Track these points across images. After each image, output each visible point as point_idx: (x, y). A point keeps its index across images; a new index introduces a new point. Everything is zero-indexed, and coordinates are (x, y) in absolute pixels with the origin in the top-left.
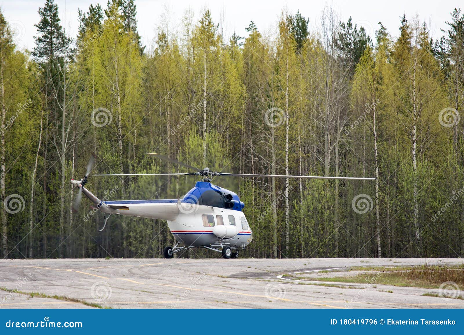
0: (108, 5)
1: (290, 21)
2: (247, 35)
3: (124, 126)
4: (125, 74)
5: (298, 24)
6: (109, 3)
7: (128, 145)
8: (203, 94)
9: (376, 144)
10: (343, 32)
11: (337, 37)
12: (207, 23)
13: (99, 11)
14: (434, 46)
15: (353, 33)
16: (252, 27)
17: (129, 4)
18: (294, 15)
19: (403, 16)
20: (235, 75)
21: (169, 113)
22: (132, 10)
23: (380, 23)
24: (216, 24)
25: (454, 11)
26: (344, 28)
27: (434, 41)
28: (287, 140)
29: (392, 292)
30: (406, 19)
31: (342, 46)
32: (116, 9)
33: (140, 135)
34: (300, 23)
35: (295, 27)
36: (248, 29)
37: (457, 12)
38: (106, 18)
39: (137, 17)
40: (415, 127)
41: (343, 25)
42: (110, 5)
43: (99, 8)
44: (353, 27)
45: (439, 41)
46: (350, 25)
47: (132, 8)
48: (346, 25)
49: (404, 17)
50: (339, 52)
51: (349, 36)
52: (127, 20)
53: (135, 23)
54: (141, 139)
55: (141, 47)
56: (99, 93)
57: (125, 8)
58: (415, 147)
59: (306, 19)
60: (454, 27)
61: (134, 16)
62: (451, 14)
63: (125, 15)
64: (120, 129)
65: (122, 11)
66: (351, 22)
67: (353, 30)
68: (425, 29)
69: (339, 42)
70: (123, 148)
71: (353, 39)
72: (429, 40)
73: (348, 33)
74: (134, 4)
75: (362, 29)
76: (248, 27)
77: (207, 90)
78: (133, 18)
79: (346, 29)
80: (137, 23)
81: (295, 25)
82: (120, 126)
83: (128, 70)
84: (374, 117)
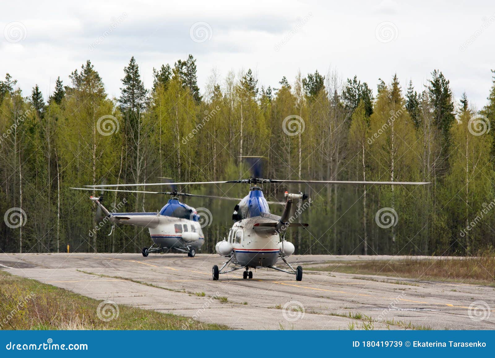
0: (175, 66)
1: (311, 78)
2: (280, 87)
3: (182, 158)
4: (183, 120)
5: (316, 80)
6: (176, 64)
7: (185, 171)
8: (240, 135)
9: (364, 173)
10: (350, 87)
11: (345, 90)
12: (249, 79)
13: (168, 69)
14: (417, 97)
15: (357, 87)
16: (284, 81)
17: (191, 65)
18: (313, 73)
19: (394, 75)
20: (263, 121)
21: (215, 148)
22: (193, 69)
23: (380, 79)
24: (255, 80)
25: (434, 71)
26: (351, 83)
27: (418, 94)
28: (300, 169)
29: (335, 277)
30: (397, 77)
31: (349, 97)
32: (181, 69)
33: (193, 164)
34: (318, 80)
35: (314, 83)
36: (281, 83)
37: (436, 72)
38: (174, 75)
39: (197, 74)
40: (393, 160)
41: (350, 81)
42: (176, 65)
43: (169, 67)
44: (358, 83)
45: (421, 94)
46: (355, 81)
47: (193, 67)
48: (352, 82)
49: (396, 76)
50: (347, 101)
51: (354, 90)
52: (190, 76)
53: (196, 78)
54: (194, 167)
55: (200, 96)
56: (165, 133)
57: (189, 67)
58: (392, 175)
59: (323, 76)
60: (432, 83)
61: (195, 73)
62: (432, 74)
63: (188, 73)
64: (179, 160)
65: (186, 70)
66: (356, 79)
67: (357, 85)
68: (411, 85)
69: (347, 95)
70: (181, 173)
71: (357, 92)
72: (414, 94)
73: (354, 87)
74: (195, 65)
75: (365, 84)
76: (281, 81)
77: (243, 131)
78: (194, 74)
79: (352, 85)
80: (197, 78)
81: (315, 81)
82: (179, 157)
83: (185, 116)
84: (363, 153)
